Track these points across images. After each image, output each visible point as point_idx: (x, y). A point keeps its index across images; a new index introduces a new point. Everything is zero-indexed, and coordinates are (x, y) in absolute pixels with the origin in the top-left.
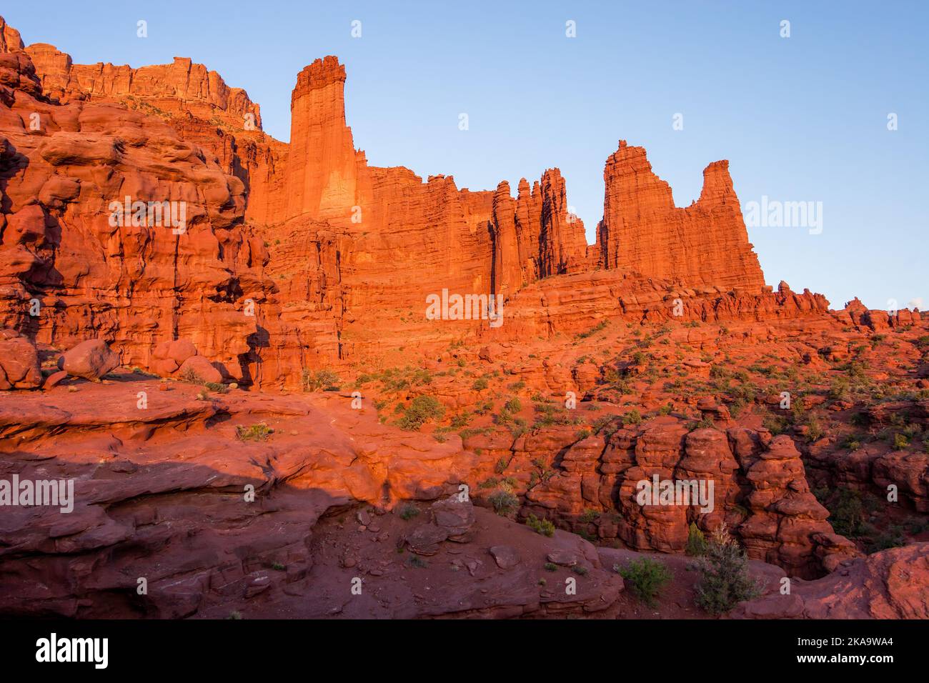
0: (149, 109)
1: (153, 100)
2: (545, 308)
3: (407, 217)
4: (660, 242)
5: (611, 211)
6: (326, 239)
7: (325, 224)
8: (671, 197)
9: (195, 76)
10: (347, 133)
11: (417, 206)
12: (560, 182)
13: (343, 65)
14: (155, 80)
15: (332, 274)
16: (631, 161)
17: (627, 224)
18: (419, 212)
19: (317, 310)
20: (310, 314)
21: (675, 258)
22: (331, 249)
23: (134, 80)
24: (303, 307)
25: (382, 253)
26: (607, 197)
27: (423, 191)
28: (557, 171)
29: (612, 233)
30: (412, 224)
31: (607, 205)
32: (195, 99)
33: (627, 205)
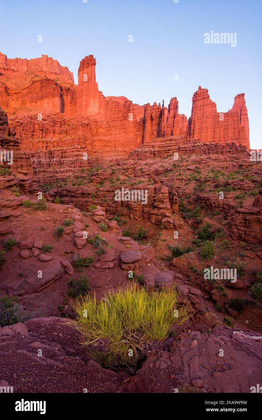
0: (34, 75)
1: (35, 72)
2: (153, 149)
3: (116, 116)
4: (210, 125)
5: (194, 113)
6: (86, 124)
7: (88, 118)
8: (216, 108)
9: (49, 62)
10: (96, 84)
11: (120, 112)
12: (177, 102)
13: (95, 58)
14: (36, 64)
15: (89, 135)
16: (202, 94)
17: (199, 119)
18: (120, 114)
19: (81, 148)
20: (78, 150)
21: (215, 131)
22: (88, 127)
23: (28, 64)
24: (76, 147)
25: (107, 128)
26: (193, 108)
27: (122, 106)
28: (176, 98)
29: (193, 122)
30: (118, 118)
31: (192, 111)
32: (50, 71)
33: (199, 111)
